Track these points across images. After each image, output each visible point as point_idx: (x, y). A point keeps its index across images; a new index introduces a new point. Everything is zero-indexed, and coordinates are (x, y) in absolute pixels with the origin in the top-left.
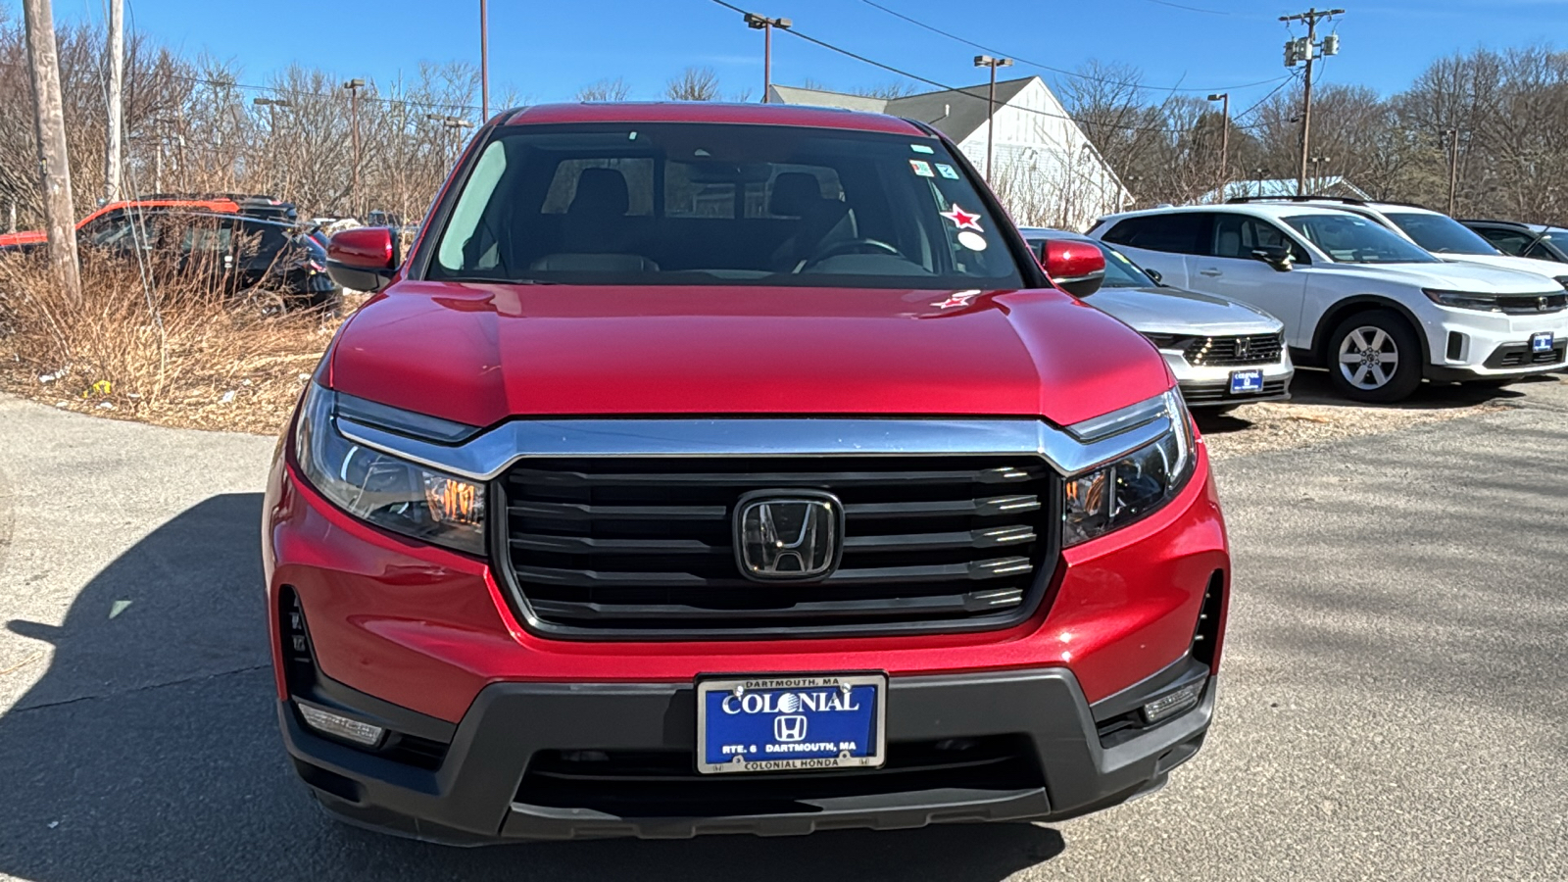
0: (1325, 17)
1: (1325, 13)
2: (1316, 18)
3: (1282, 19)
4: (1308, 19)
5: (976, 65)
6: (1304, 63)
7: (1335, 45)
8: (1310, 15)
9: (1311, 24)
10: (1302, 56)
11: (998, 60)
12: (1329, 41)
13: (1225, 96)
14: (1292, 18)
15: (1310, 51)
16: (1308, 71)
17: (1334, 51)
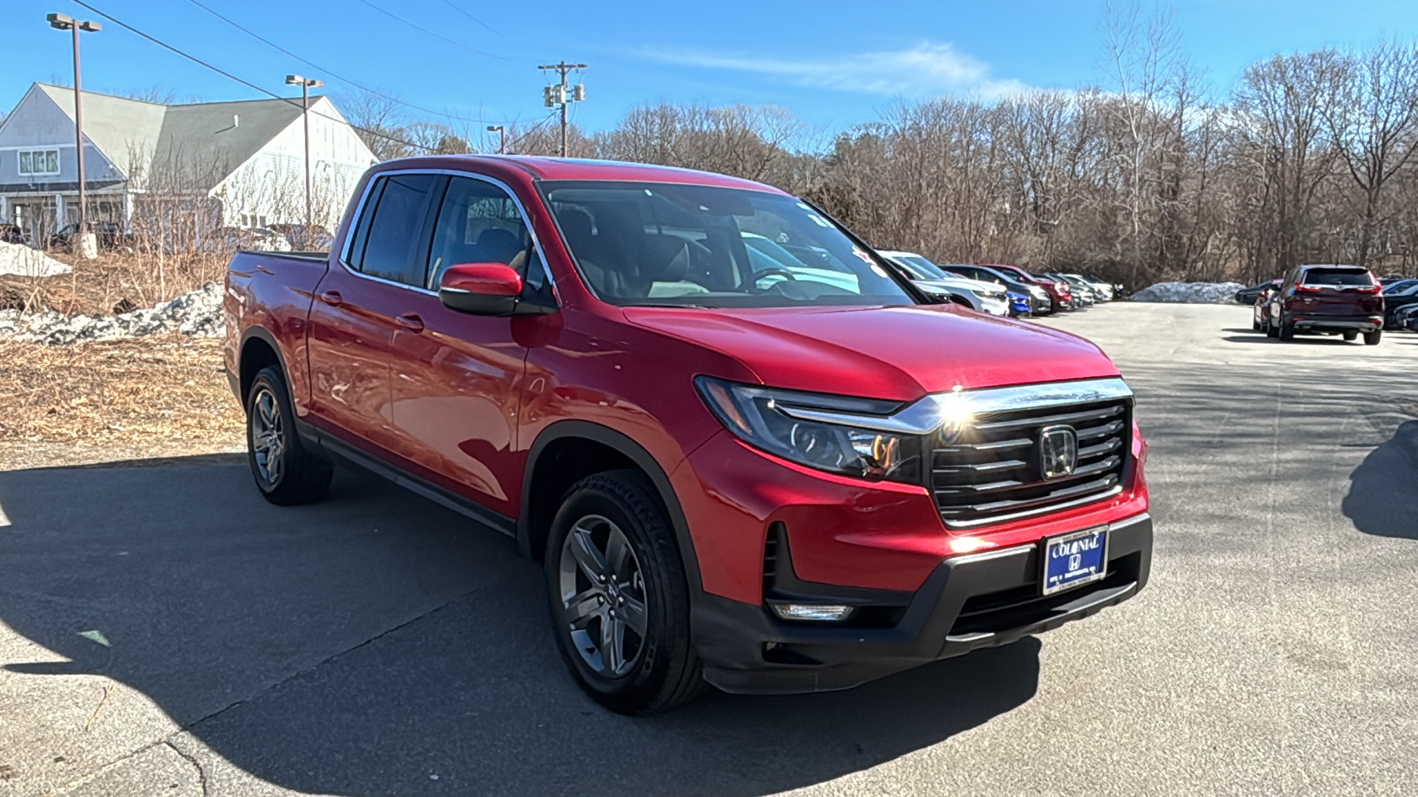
0: (573, 69)
1: (573, 66)
2: (566, 69)
3: (540, 67)
4: (560, 70)
5: (288, 83)
6: (560, 105)
7: (582, 93)
8: (561, 66)
9: (563, 74)
10: (558, 99)
11: (308, 81)
12: (577, 89)
13: (501, 128)
14: (548, 67)
15: (564, 96)
16: (563, 113)
17: (582, 98)
